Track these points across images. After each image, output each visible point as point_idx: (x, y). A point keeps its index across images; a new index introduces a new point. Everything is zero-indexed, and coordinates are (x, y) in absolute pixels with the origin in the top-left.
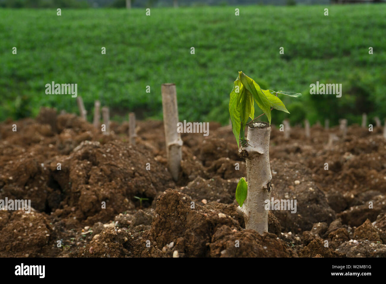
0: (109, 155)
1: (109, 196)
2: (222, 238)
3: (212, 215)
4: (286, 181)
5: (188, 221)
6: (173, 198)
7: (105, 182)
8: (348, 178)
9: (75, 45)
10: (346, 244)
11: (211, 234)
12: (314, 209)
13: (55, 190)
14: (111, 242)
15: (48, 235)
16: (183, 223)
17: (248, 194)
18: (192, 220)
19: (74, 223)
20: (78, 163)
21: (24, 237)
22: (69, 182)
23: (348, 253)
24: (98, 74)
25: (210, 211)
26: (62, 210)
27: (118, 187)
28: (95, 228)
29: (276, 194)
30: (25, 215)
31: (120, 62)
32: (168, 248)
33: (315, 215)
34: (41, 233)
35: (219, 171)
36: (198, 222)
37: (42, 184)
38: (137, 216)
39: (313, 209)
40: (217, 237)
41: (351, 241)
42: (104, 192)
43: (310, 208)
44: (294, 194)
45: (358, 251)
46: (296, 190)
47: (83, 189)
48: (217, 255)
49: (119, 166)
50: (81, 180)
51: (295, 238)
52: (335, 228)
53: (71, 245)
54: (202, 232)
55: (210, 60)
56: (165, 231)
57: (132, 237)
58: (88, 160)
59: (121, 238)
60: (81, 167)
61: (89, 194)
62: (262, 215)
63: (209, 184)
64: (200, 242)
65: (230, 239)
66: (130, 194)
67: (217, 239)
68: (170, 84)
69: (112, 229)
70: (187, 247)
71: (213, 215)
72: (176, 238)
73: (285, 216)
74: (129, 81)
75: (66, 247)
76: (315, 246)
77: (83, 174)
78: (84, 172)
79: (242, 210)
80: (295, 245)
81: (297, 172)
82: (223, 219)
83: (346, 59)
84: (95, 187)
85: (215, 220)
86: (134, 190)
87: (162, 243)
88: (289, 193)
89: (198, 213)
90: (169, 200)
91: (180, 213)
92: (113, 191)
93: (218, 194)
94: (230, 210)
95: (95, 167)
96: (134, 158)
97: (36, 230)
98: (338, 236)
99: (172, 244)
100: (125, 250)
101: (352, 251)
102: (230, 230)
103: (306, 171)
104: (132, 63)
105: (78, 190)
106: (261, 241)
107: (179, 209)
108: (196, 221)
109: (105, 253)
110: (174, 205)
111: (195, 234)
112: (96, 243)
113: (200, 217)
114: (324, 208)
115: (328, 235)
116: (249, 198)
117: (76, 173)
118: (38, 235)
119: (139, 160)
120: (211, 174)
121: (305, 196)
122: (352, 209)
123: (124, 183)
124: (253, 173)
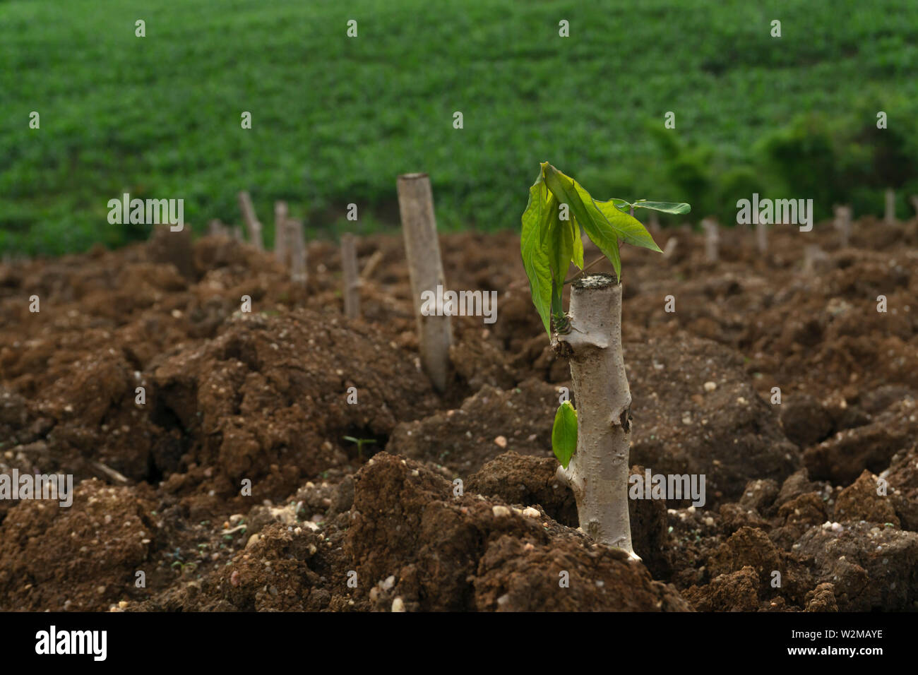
0: (285, 344)
1: (287, 439)
2: (499, 565)
3: (479, 510)
4: (686, 383)
5: (426, 527)
6: (390, 474)
7: (278, 407)
8: (836, 358)
9: (243, 67)
10: (815, 533)
11: (478, 554)
12: (749, 445)
13: (168, 430)
14: (280, 558)
15: (146, 541)
16: (414, 530)
17: (579, 439)
18: (434, 523)
19: (209, 507)
20: (216, 367)
21: (94, 548)
22: (196, 411)
23: (819, 554)
24: (296, 128)
25: (477, 500)
26: (183, 476)
27: (307, 417)
28: (251, 520)
29: (663, 417)
30: (95, 497)
31: (343, 99)
32: (382, 590)
33: (753, 458)
34: (131, 536)
35: (539, 363)
36: (448, 529)
37: (138, 418)
38: (343, 490)
39: (746, 446)
40: (489, 563)
41: (828, 524)
42: (276, 431)
43: (741, 443)
44: (703, 413)
45: (840, 551)
46: (709, 404)
47: (228, 427)
48: (489, 607)
49: (309, 367)
50: (222, 407)
51: (704, 519)
52: (795, 493)
53: (199, 561)
54: (456, 550)
55: (544, 83)
56: (374, 550)
57: (328, 541)
58: (239, 359)
59: (302, 548)
60: (222, 376)
61: (241, 438)
62: (613, 486)
63: (511, 400)
64: (454, 574)
65: (517, 568)
66: (334, 431)
67: (490, 569)
68: (416, 175)
69: (281, 528)
70: (423, 587)
71: (481, 512)
72: (399, 567)
73: (684, 465)
74: (365, 141)
75: (189, 565)
76: (741, 544)
77: (228, 391)
78: (230, 388)
79: (567, 475)
80: (703, 538)
81: (710, 361)
82: (502, 519)
83: (848, 64)
84: (256, 420)
85: (484, 523)
86: (345, 420)
87: (368, 578)
88: (693, 411)
89: (448, 508)
90: (381, 479)
91: (406, 508)
92: (295, 426)
93: (531, 423)
94: (546, 469)
95: (255, 374)
96: (342, 348)
97: (119, 531)
98: (800, 512)
99: (390, 580)
100: (311, 573)
101: (826, 551)
102: (519, 547)
103: (729, 358)
104: (370, 100)
105: (217, 429)
106: (590, 569)
107: (405, 500)
108: (442, 525)
109: (264, 585)
110: (393, 491)
111: (441, 556)
112: (245, 561)
113: (451, 516)
114: (773, 442)
115: (778, 508)
116: (582, 448)
117: (212, 392)
118: (125, 543)
119: (354, 350)
120: (521, 371)
121: (729, 417)
122: (840, 436)
123: (321, 407)
124: (586, 392)
